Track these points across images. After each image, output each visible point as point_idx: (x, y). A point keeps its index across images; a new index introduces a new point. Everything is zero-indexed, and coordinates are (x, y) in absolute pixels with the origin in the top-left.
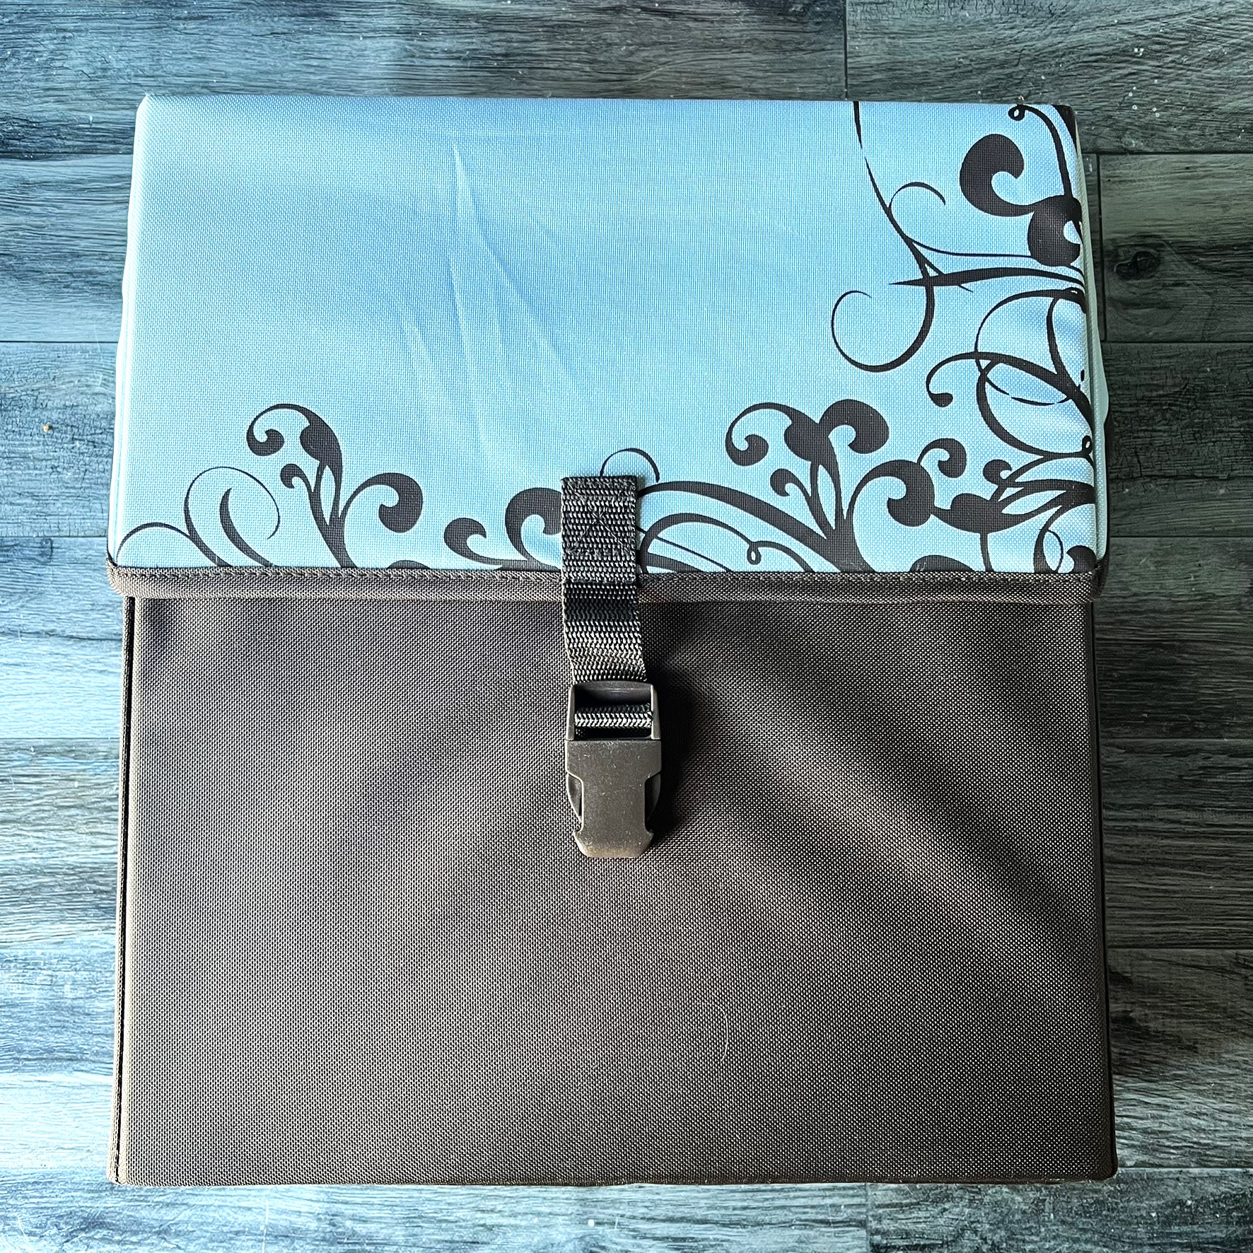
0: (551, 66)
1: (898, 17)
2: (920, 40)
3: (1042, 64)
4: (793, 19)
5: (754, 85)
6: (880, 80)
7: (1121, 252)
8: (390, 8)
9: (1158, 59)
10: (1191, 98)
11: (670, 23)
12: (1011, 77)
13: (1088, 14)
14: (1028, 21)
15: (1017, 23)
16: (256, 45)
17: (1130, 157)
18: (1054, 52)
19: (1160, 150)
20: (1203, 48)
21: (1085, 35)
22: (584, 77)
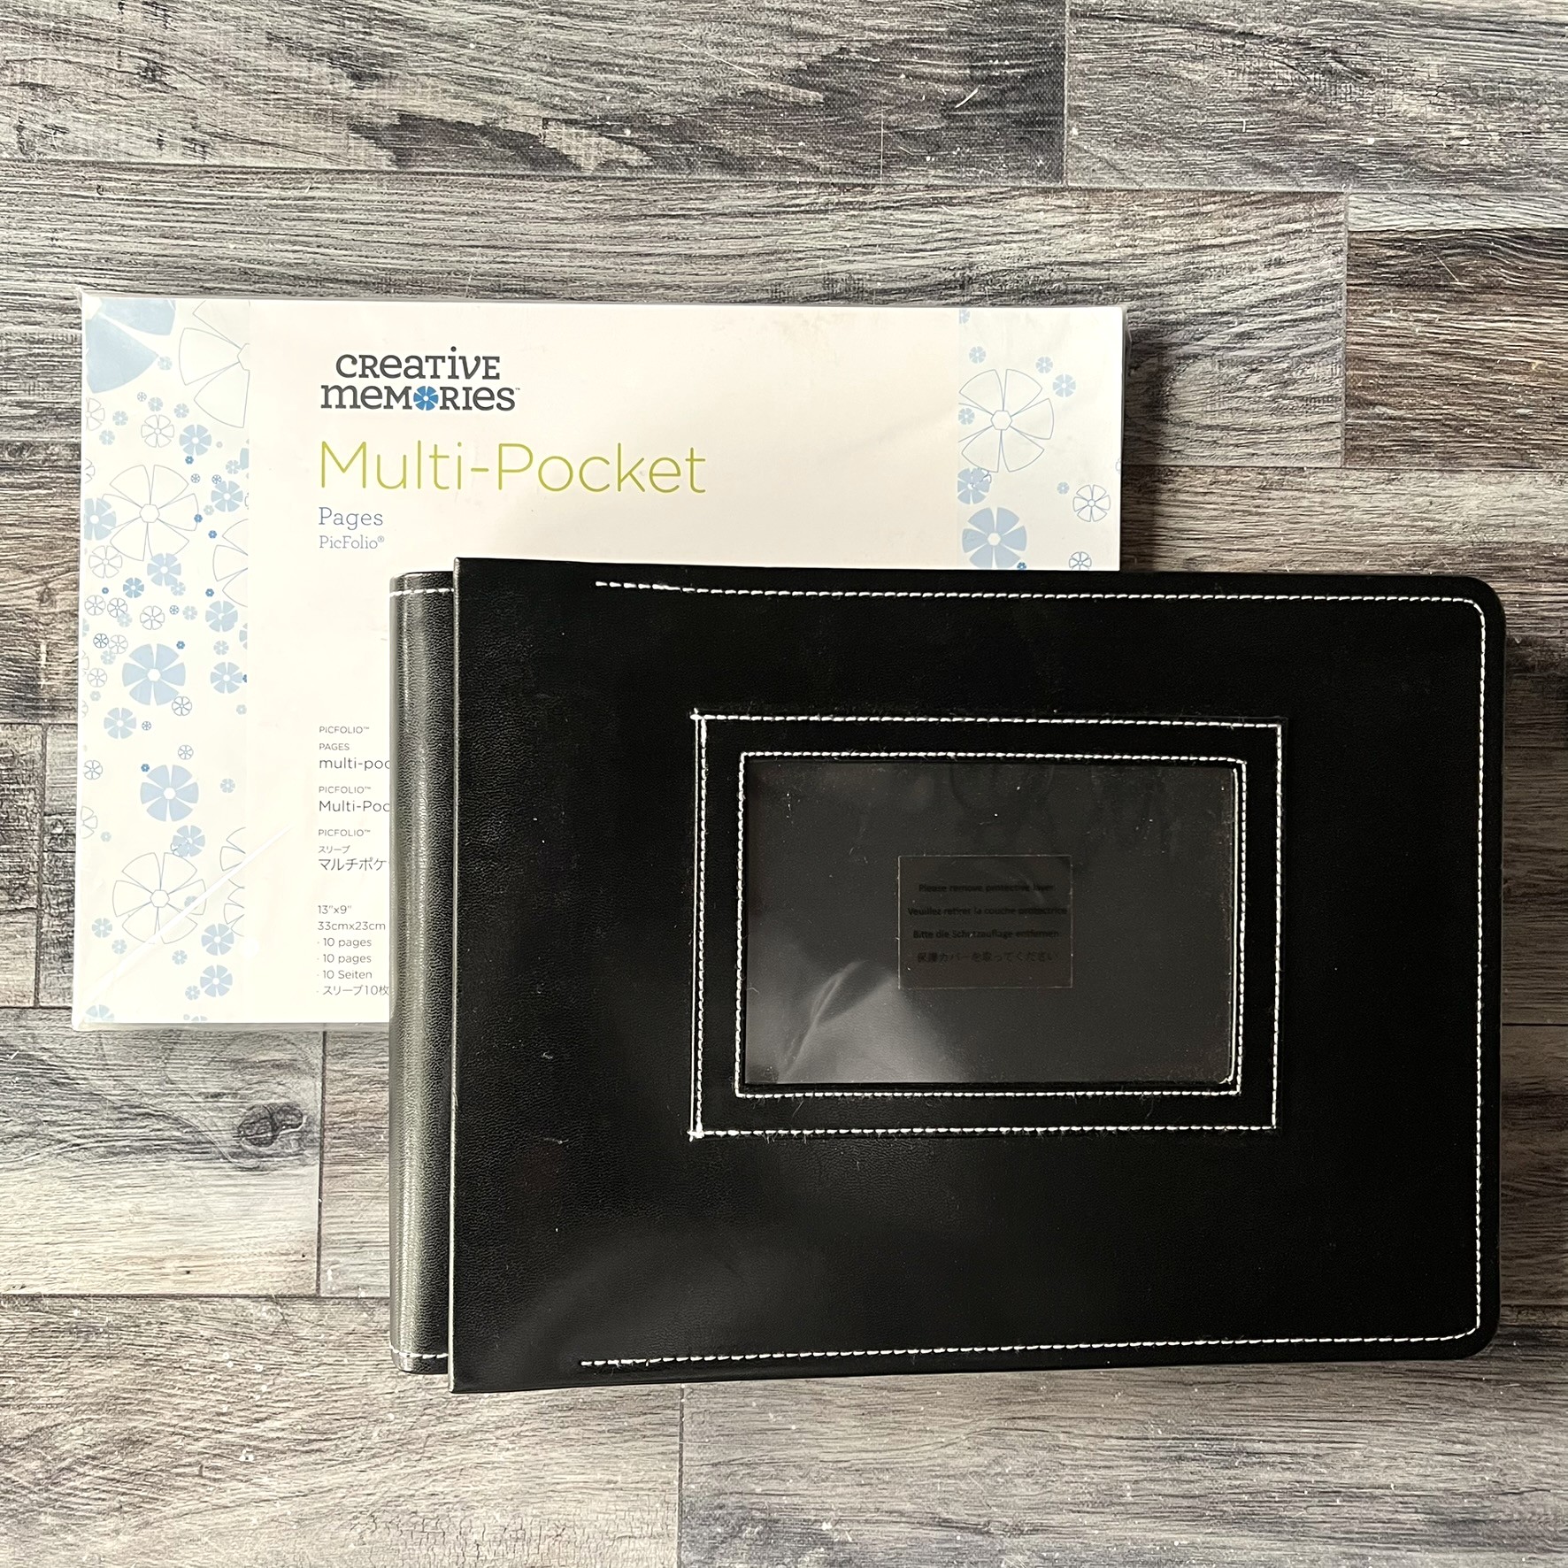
0: (1114, 1442)
1: (601, 1516)
2: (569, 1478)
3: (390, 1439)
4: (758, 1514)
5: (818, 1408)
6: (631, 1415)
7: (294, 1148)
8: (1351, 1532)
9: (220, 1445)
10: (175, 1381)
11: (939, 1509)
12: (438, 1418)
13: (319, 1516)
14: (411, 1507)
15: (425, 1503)
16: (1543, 1475)
17: (272, 1292)
18: (374, 1456)
19: (226, 1301)
20: (150, 1460)
21: (325, 1484)
22: (1068, 1422)
